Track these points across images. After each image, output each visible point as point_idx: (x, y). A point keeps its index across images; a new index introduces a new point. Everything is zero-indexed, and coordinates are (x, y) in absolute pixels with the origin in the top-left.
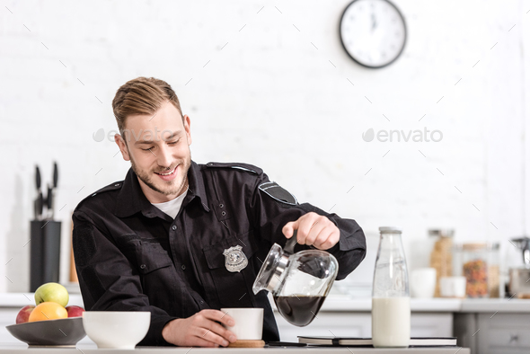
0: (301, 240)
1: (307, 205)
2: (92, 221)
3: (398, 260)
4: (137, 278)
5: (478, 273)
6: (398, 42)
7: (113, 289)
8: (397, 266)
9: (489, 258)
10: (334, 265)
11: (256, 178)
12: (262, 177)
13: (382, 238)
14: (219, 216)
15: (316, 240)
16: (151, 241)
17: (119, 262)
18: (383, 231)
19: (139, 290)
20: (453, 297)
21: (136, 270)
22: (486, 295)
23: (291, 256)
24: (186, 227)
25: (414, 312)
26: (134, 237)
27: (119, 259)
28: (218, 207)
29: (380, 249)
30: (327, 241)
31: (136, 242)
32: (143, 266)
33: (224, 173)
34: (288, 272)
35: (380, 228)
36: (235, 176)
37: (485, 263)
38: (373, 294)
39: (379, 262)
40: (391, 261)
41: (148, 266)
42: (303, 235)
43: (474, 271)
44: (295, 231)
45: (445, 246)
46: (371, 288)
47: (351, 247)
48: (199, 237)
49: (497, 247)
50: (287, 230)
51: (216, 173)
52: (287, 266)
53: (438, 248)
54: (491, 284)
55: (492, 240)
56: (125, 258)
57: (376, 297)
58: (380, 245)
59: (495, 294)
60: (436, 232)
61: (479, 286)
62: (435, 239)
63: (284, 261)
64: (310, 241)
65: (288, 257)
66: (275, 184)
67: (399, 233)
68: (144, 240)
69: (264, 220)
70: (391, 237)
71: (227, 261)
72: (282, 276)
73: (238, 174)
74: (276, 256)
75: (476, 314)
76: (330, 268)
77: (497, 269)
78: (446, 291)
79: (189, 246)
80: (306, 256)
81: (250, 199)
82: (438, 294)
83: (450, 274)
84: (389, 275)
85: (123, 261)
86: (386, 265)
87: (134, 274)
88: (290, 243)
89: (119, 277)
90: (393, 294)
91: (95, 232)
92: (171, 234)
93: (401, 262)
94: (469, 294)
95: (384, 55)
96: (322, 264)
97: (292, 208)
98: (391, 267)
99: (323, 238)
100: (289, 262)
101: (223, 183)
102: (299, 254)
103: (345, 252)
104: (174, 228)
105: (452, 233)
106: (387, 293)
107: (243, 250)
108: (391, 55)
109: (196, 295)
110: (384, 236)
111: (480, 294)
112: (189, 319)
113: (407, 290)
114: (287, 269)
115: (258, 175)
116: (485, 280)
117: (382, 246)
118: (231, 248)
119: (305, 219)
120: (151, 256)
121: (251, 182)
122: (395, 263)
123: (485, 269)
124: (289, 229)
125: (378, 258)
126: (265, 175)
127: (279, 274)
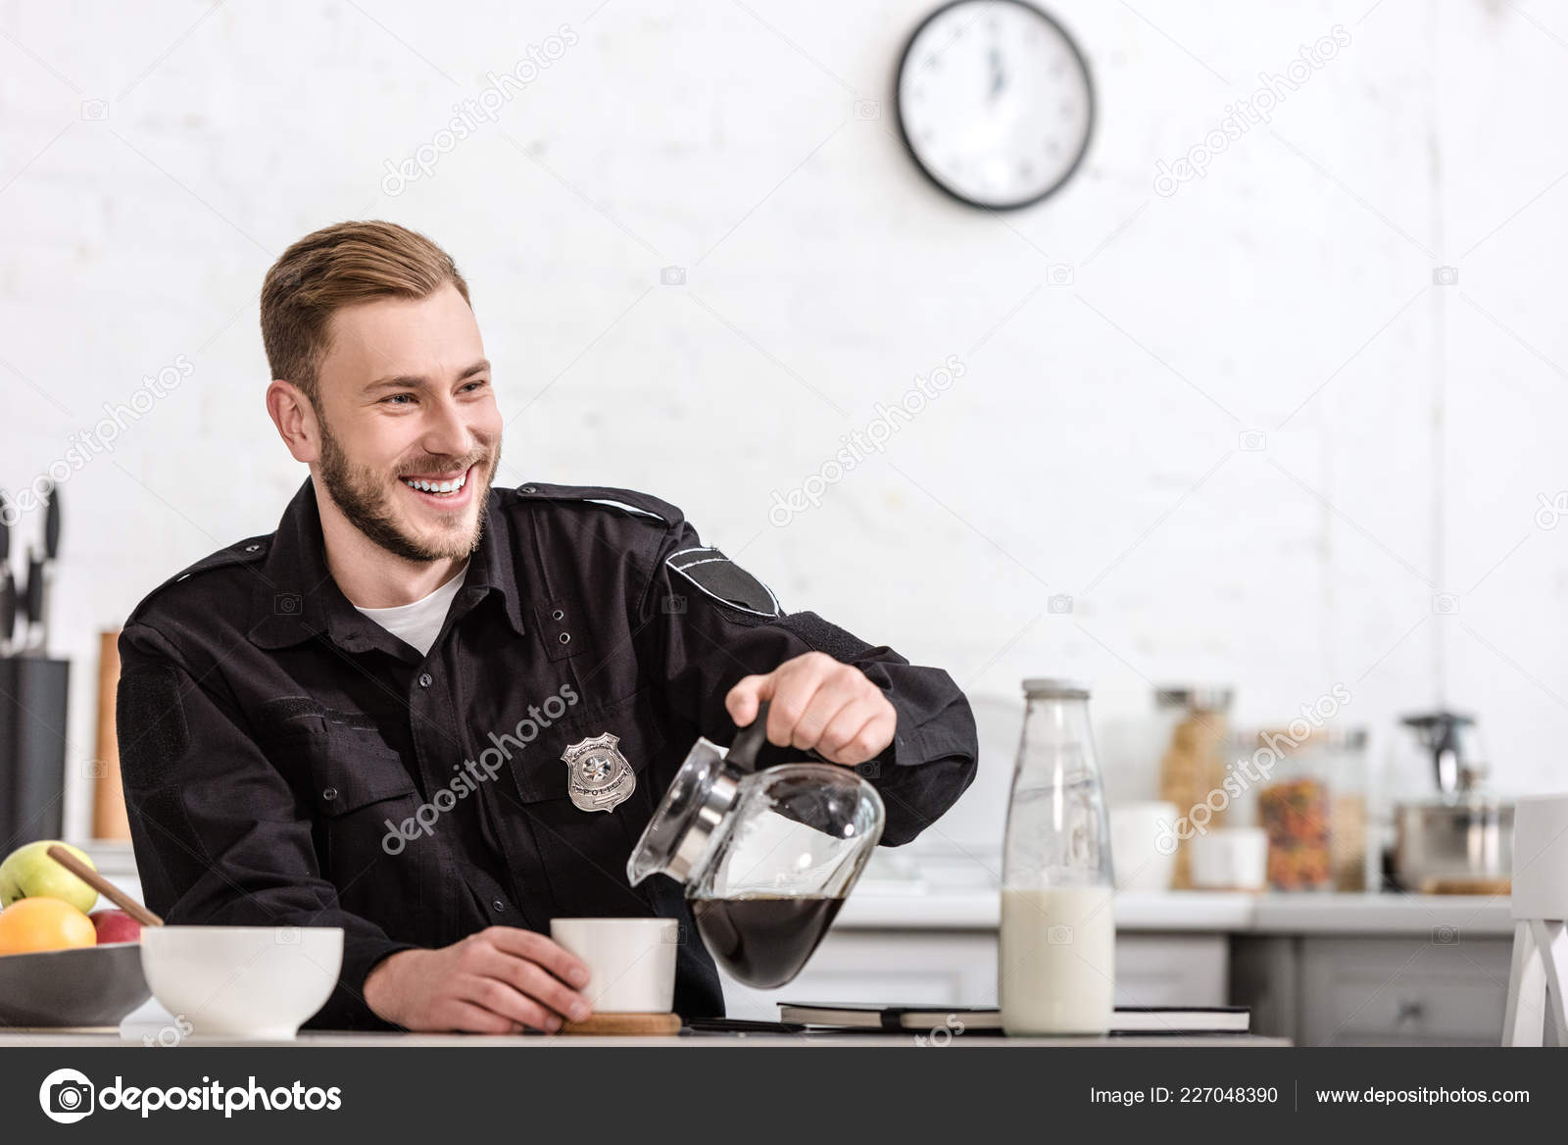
0: (777, 734)
1: (809, 619)
2: (177, 656)
3: (1078, 777)
4: (305, 829)
5: (1303, 820)
6: (1068, 135)
7: (232, 859)
8: (1074, 795)
9: (1337, 774)
10: (871, 807)
11: (661, 534)
12: (680, 532)
13: (1029, 711)
14: (551, 644)
15: (823, 736)
16: (352, 721)
17: (255, 781)
18: (1036, 692)
19: (311, 865)
20: (1229, 888)
21: (308, 804)
22: (1326, 884)
23: (746, 780)
24: (459, 677)
25: (1126, 934)
26: (302, 706)
27: (253, 772)
28: (549, 619)
29: (1023, 744)
30: (854, 741)
31: (312, 719)
32: (332, 794)
33: (569, 518)
34: (733, 825)
35: (1025, 684)
36: (601, 530)
37: (1322, 788)
38: (1004, 878)
39: (1021, 785)
40: (1058, 780)
41: (346, 794)
42: (785, 719)
43: (1291, 812)
44: (765, 705)
45: (1206, 739)
46: (996, 863)
47: (929, 754)
48: (493, 709)
49: (1359, 740)
50: (739, 700)
51: (544, 516)
52: (733, 806)
53: (1182, 743)
54: (1342, 851)
55: (1346, 720)
56: (271, 771)
57: (1014, 886)
58: (1024, 732)
59: (1352, 881)
60: (1177, 697)
61: (1306, 857)
62: (1175, 715)
63: (723, 790)
64: (803, 738)
65: (736, 781)
66: (715, 553)
67: (1083, 696)
68: (334, 716)
69: (678, 660)
70: (1058, 710)
71: (574, 780)
72: (717, 836)
73: (610, 524)
74: (702, 775)
75: (1298, 940)
76: (859, 818)
77: (1358, 805)
78: (1207, 870)
79: (466, 736)
80: (790, 781)
81: (642, 597)
82: (1183, 878)
83: (1220, 821)
84: (1050, 822)
85: (263, 781)
86: (1045, 792)
87: (298, 816)
88: (746, 740)
89: (254, 824)
90: (1064, 879)
91: (187, 691)
92: (414, 699)
93: (1087, 783)
94: (1277, 880)
95: (1025, 171)
96: (832, 807)
97: (762, 628)
98: (1058, 797)
99: (844, 731)
100: (738, 797)
101: (563, 546)
102: (772, 775)
103: (913, 769)
104: (425, 681)
105: (1228, 697)
106: (1045, 875)
107: (621, 747)
108: (1047, 171)
109: (484, 882)
110: (1037, 705)
111: (1308, 880)
112: (448, 952)
113: (1104, 868)
114: (730, 815)
115: (670, 526)
116: (1323, 838)
117: (1031, 737)
118: (588, 742)
119: (794, 670)
120: (354, 764)
121: (645, 545)
122: (1069, 787)
123: (1323, 808)
124: (745, 697)
125: (1018, 771)
126: (689, 528)
127: (708, 828)
